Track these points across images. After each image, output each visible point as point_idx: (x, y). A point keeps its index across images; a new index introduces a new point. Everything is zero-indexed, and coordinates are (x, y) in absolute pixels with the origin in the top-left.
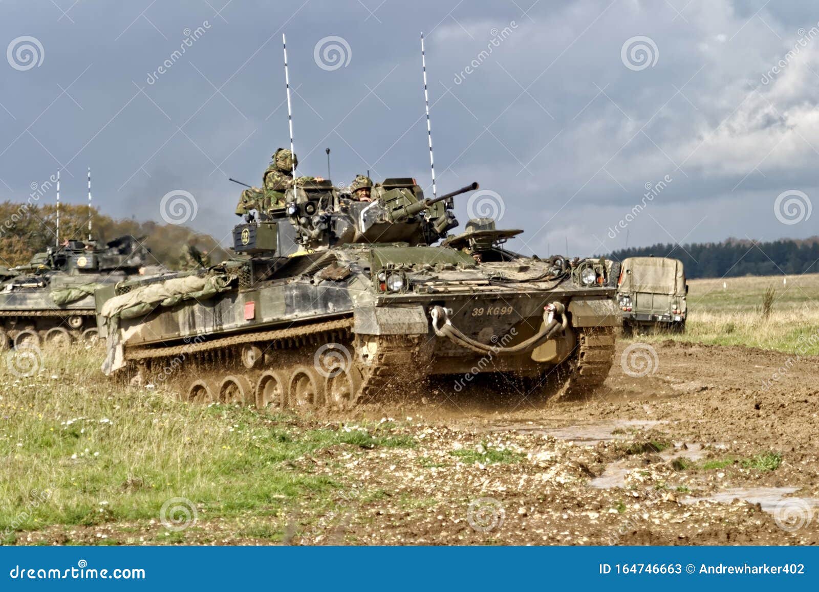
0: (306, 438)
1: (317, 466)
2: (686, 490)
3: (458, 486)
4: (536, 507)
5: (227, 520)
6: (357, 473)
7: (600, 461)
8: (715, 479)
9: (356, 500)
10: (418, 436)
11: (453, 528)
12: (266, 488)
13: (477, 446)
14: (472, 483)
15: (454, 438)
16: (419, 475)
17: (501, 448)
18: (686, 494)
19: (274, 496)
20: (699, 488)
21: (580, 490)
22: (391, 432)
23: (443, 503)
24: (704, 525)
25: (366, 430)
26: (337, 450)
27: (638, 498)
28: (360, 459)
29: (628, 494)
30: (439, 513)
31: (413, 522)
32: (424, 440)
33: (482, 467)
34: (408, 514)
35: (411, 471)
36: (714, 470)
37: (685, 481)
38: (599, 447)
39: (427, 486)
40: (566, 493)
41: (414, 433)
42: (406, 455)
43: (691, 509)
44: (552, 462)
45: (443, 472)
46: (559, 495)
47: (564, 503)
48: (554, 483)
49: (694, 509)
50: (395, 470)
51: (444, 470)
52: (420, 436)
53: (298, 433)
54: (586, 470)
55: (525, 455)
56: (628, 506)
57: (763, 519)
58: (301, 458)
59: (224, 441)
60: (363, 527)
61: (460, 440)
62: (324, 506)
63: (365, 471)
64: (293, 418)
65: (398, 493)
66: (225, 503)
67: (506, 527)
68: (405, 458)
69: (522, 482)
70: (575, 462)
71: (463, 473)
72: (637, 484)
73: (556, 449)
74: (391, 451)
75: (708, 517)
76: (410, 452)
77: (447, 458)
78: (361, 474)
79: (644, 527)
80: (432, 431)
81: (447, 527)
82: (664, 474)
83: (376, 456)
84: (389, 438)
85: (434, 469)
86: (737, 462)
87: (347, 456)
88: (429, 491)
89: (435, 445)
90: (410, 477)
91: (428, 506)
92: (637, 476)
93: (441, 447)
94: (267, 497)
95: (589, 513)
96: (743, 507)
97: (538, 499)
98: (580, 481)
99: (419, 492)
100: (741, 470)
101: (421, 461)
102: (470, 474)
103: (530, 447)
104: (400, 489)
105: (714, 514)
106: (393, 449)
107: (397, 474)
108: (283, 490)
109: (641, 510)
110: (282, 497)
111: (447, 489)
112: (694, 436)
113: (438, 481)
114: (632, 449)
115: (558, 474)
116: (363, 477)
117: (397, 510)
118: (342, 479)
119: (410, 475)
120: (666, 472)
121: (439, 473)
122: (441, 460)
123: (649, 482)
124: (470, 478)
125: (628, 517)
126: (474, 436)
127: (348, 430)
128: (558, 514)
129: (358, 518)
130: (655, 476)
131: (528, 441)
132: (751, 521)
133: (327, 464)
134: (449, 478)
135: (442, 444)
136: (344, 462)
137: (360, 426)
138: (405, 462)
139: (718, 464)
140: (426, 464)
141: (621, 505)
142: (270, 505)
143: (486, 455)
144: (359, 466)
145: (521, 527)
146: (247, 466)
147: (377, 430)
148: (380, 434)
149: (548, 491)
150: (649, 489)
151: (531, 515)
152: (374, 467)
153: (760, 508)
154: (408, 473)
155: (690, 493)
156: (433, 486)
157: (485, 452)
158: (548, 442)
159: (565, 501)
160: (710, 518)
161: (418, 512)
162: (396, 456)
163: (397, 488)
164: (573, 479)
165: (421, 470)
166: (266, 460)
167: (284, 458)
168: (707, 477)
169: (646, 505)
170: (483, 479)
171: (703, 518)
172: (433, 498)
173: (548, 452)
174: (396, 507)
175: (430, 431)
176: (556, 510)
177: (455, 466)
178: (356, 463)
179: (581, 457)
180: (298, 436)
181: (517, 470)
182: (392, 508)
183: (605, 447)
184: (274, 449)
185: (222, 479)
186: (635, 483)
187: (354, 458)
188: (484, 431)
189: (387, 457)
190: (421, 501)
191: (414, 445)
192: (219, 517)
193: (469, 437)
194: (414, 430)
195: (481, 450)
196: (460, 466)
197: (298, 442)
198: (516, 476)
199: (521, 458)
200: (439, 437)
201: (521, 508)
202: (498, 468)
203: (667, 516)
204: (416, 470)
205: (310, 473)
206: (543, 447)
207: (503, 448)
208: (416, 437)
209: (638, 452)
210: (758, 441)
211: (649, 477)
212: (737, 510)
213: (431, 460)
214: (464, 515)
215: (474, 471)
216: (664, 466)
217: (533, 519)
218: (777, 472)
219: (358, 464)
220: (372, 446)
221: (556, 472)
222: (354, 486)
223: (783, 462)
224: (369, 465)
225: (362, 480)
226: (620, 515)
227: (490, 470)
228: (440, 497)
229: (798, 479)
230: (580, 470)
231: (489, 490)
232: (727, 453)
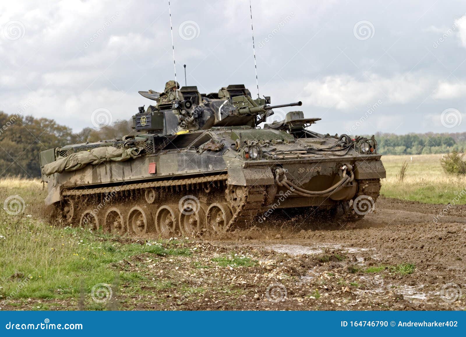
0: (124, 249)
1: (131, 266)
2: (357, 285)
3: (217, 280)
4: (265, 294)
5: (75, 299)
6: (155, 271)
7: (303, 267)
8: (374, 278)
9: (154, 288)
11: (214, 306)
12: (100, 280)
13: (228, 255)
14: (225, 278)
15: (214, 250)
16: (193, 273)
18: (357, 287)
20: (365, 284)
21: (292, 284)
22: (176, 246)
23: (208, 290)
24: (368, 307)
26: (143, 257)
27: (327, 289)
28: (157, 262)
29: (321, 287)
30: (206, 297)
31: (190, 302)
32: (196, 252)
33: (231, 268)
34: (187, 297)
35: (188, 270)
36: (373, 273)
37: (355, 279)
38: (302, 257)
39: (198, 279)
41: (190, 247)
42: (185, 261)
43: (360, 297)
44: (274, 267)
45: (208, 271)
48: (276, 279)
49: (362, 297)
50: (178, 269)
51: (208, 270)
52: (193, 249)
53: (119, 246)
54: (295, 271)
55: (258, 262)
56: (322, 294)
57: (405, 305)
58: (121, 262)
59: (74, 250)
60: (159, 305)
62: (135, 291)
63: (160, 270)
64: (116, 237)
65: (180, 284)
66: (75, 289)
67: (247, 306)
68: (185, 262)
69: (256, 277)
70: (288, 267)
71: (220, 272)
73: (276, 258)
76: (187, 259)
77: (210, 262)
78: (158, 272)
79: (331, 308)
80: (201, 246)
81: (211, 305)
82: (343, 275)
83: (167, 260)
84: (175, 250)
85: (202, 269)
86: (387, 268)
87: (149, 260)
88: (199, 282)
89: (202, 255)
91: (199, 292)
92: (326, 275)
93: (206, 256)
95: (297, 299)
96: (392, 297)
97: (266, 289)
98: (291, 278)
99: (193, 283)
100: (390, 274)
101: (194, 264)
102: (224, 272)
103: (260, 257)
105: (374, 301)
106: (177, 257)
107: (180, 272)
108: (110, 281)
109: (329, 297)
113: (205, 277)
114: (323, 259)
115: (278, 274)
117: (180, 295)
118: (146, 275)
119: (188, 273)
121: (205, 272)
122: (206, 263)
123: (333, 280)
124: (224, 275)
125: (321, 301)
126: (226, 249)
127: (150, 245)
129: (156, 299)
130: (337, 276)
131: (259, 253)
133: (137, 265)
134: (211, 275)
135: (207, 254)
136: (148, 264)
137: (157, 242)
138: (185, 265)
139: (376, 270)
140: (198, 266)
141: (317, 294)
145: (256, 306)
146: (88, 266)
147: (168, 244)
148: (169, 247)
150: (333, 284)
151: (261, 299)
152: (166, 268)
153: (403, 297)
154: (186, 272)
155: (359, 287)
156: (202, 280)
157: (233, 260)
158: (271, 254)
160: (372, 303)
161: (193, 296)
162: (180, 261)
163: (180, 281)
164: (286, 277)
165: (194, 270)
166: (100, 262)
167: (111, 261)
168: (369, 277)
169: (332, 294)
170: (232, 276)
171: (368, 303)
172: (202, 287)
173: (271, 260)
174: (179, 293)
175: (200, 246)
177: (215, 268)
178: (154, 265)
179: (292, 264)
180: (119, 248)
181: (253, 270)
182: (177, 293)
184: (105, 255)
185: (73, 274)
186: (325, 280)
187: (153, 262)
188: (232, 246)
189: (173, 261)
190: (194, 289)
191: (190, 254)
192: (71, 297)
193: (223, 250)
194: (190, 245)
195: (230, 258)
196: (218, 268)
197: (119, 252)
198: (253, 274)
199: (255, 264)
201: (256, 295)
202: (241, 269)
203: (345, 301)
204: (191, 270)
205: (127, 271)
206: (269, 257)
207: (244, 257)
208: (191, 249)
209: (326, 261)
211: (333, 277)
212: (388, 298)
213: (201, 264)
214: (221, 298)
215: (226, 271)
216: (342, 270)
217: (263, 301)
218: (412, 275)
219: (156, 266)
220: (165, 254)
221: (276, 272)
222: (154, 279)
223: (416, 269)
224: (163, 266)
225: (159, 275)
226: (316, 300)
227: (237, 271)
228: (206, 287)
229: (425, 280)
230: (291, 272)
231: (236, 283)
232: (381, 262)
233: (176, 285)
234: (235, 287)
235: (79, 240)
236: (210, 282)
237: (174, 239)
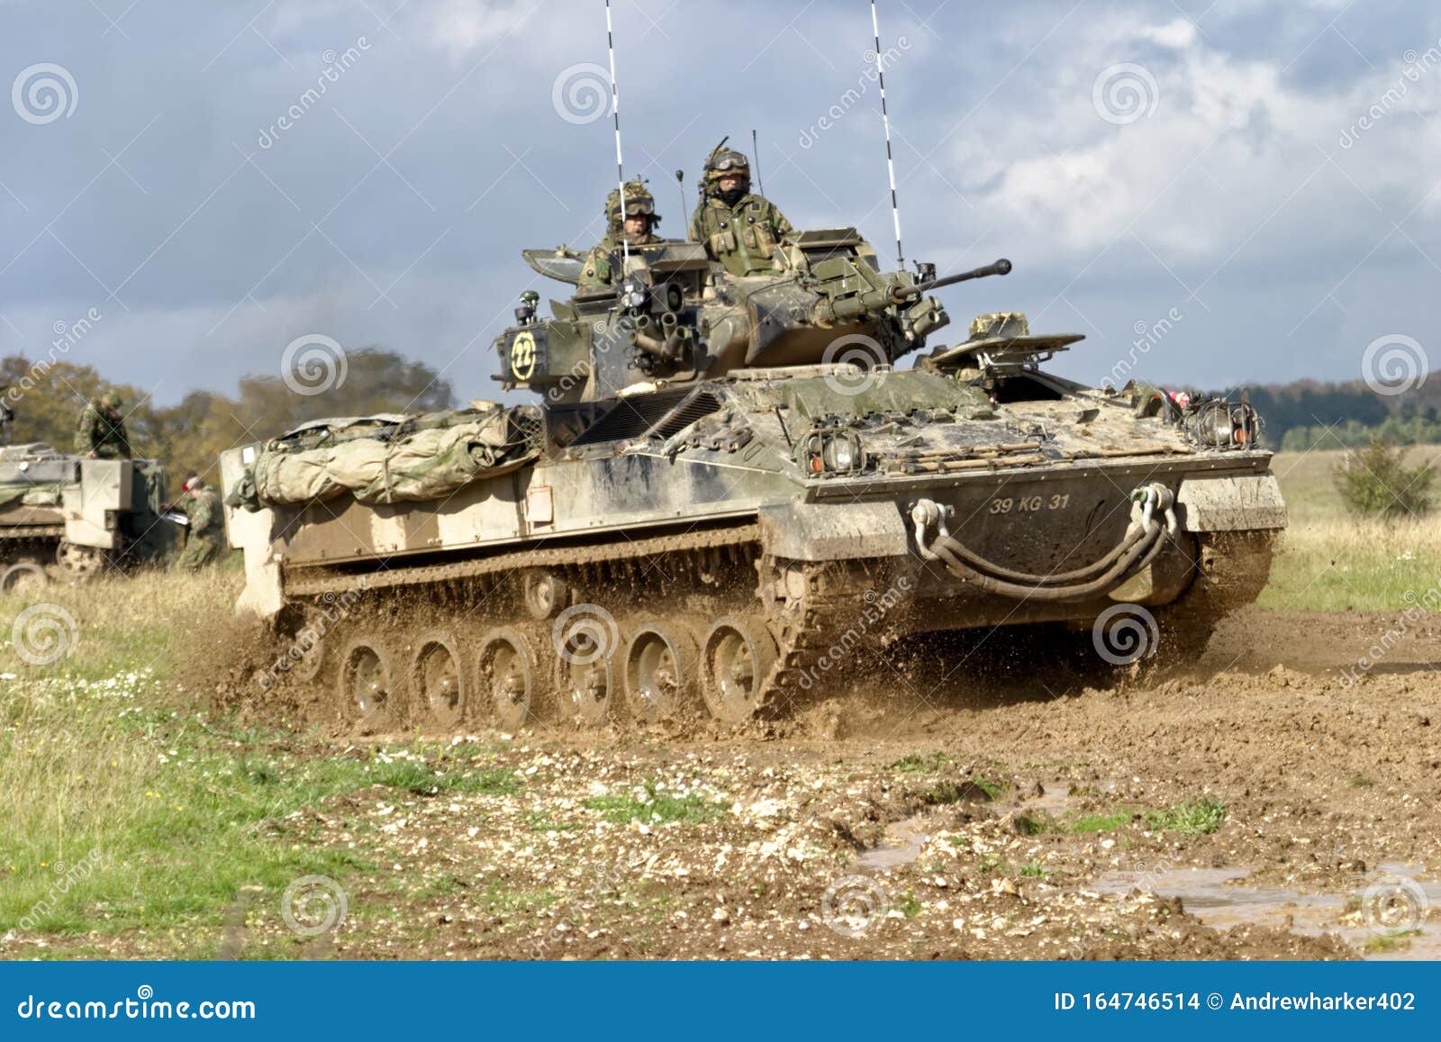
0: (306, 776)
1: (326, 828)
2: (1039, 872)
3: (597, 867)
4: (749, 906)
5: (151, 934)
6: (403, 842)
7: (873, 818)
8: (1095, 851)
9: (401, 895)
10: (524, 770)
11: (587, 948)
12: (227, 873)
13: (636, 789)
14: (625, 860)
15: (592, 774)
16: (523, 845)
17: (682, 794)
18: (1039, 880)
19: (243, 888)
20: (1065, 869)
21: (834, 874)
22: (471, 763)
23: (568, 900)
24: (1071, 939)
25: (423, 760)
26: (366, 799)
27: (945, 888)
28: (411, 815)
29: (926, 881)
31: (510, 937)
32: (535, 779)
33: (644, 830)
34: (500, 922)
35: (508, 838)
36: (1095, 834)
37: (1036, 855)
38: (872, 790)
39: (537, 867)
40: (807, 880)
41: (515, 764)
42: (499, 808)
43: (1048, 909)
44: (781, 820)
45: (569, 840)
46: (792, 884)
47: (801, 898)
48: (783, 860)
49: (1053, 909)
50: (478, 837)
51: (572, 836)
52: (525, 771)
53: (292, 766)
54: (846, 834)
55: (729, 806)
56: (926, 905)
57: (1185, 929)
58: (295, 814)
59: (148, 783)
60: (412, 947)
61: (603, 779)
63: (420, 838)
64: (282, 737)
65: (482, 880)
66: (148, 901)
67: (689, 945)
68: (498, 813)
69: (721, 859)
70: (826, 821)
71: (608, 843)
72: (944, 862)
73: (789, 794)
74: (470, 800)
75: (1079, 924)
76: (507, 802)
77: (577, 812)
78: (411, 845)
79: (954, 945)
80: (551, 761)
81: (575, 945)
82: (997, 843)
83: (441, 808)
84: (468, 774)
85: (552, 834)
86: (1139, 817)
87: (385, 810)
88: (541, 876)
89: (555, 788)
90: (505, 850)
91: (539, 904)
92: (944, 846)
93: (566, 792)
94: (230, 890)
96: (1147, 906)
97: (752, 892)
98: (834, 856)
99: (523, 878)
100: (1147, 834)
101: (529, 818)
102: (621, 843)
103: (739, 791)
104: (485, 873)
105: (1091, 919)
106: (475, 796)
107: (481, 844)
108: (259, 875)
109: (950, 912)
110: (258, 888)
111: (577, 872)
112: (1057, 768)
113: (560, 857)
114: (936, 794)
115: (791, 843)
116: (415, 851)
117: (477, 915)
118: (374, 854)
119: (507, 846)
120: (1000, 838)
121: (562, 841)
122: (566, 816)
123: (968, 858)
124: (622, 850)
125: (924, 925)
126: (632, 770)
127: (388, 760)
128: (790, 920)
129: (404, 929)
130: (979, 845)
131: (736, 778)
132: (1160, 933)
133: (345, 825)
134: (581, 851)
135: (568, 785)
136: (380, 821)
137: (411, 753)
138: (497, 821)
139: (1101, 822)
140: (538, 825)
141: (911, 902)
142: (234, 905)
143: (653, 807)
144: (409, 830)
145: (717, 946)
146: (191, 830)
147: (445, 759)
148: (449, 767)
149: (771, 875)
150: (964, 870)
151: (736, 922)
152: (438, 832)
153: (1181, 907)
154: (502, 843)
155: (1047, 878)
156: (550, 867)
157: (649, 804)
158: (774, 781)
159: (804, 894)
160: (1083, 927)
161: (520, 917)
162: (480, 810)
163: (480, 871)
164: (819, 852)
165: (527, 837)
166: (228, 819)
167: (263, 814)
168: (1080, 848)
169: (959, 902)
170: (645, 854)
171: (1069, 928)
172: (549, 890)
173: (774, 801)
174: (477, 909)
175: (546, 761)
176: (786, 912)
177: (594, 827)
178: (402, 823)
179: (837, 810)
180: (291, 772)
181: (714, 834)
182: (469, 909)
183: (884, 790)
184: (244, 797)
185: (144, 855)
186: (941, 859)
187: (398, 814)
188: (652, 761)
189: (463, 811)
190: (527, 897)
191: (515, 788)
192: (138, 928)
193: (621, 772)
194: (515, 760)
195: (642, 798)
196: (604, 828)
197: (291, 784)
198: (711, 847)
199: (721, 813)
200: (563, 773)
201: (717, 910)
202: (677, 832)
203: (999, 923)
204: (519, 837)
205: (314, 843)
206: (765, 791)
207: (687, 792)
208: (518, 773)
209: (947, 800)
210: (1180, 778)
211: (967, 849)
212: (1137, 911)
213: (548, 817)
214: (607, 922)
215: (630, 837)
216: (997, 826)
217: (741, 929)
218: (1215, 838)
219: (406, 825)
220: (435, 790)
221: (788, 839)
222: (398, 867)
223: (1227, 819)
224: (428, 826)
225: (413, 856)
226: (909, 921)
227: (661, 836)
228: (562, 889)
229: (1257, 851)
230: (835, 835)
231: (658, 875)
232: (1120, 800)
234: (651, 888)
235: (164, 749)
237: (466, 741)
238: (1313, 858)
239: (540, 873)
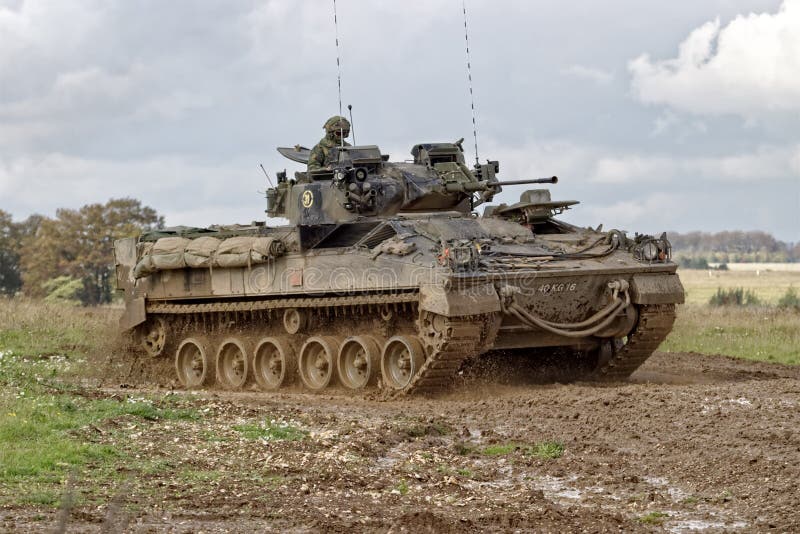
0: (91, 408)
1: (101, 435)
2: (468, 474)
3: (240, 461)
4: (319, 485)
6: (141, 444)
7: (382, 443)
8: (496, 465)
9: (139, 471)
11: (236, 503)
12: (49, 455)
13: (261, 423)
14: (254, 459)
15: (238, 414)
16: (202, 448)
17: (285, 426)
18: (468, 478)
19: (58, 465)
20: (482, 473)
21: (363, 471)
22: (176, 406)
23: (226, 477)
24: (486, 510)
25: (151, 403)
26: (122, 421)
27: (420, 479)
28: (144, 431)
29: (410, 476)
30: (222, 488)
31: (196, 495)
32: (208, 415)
33: (265, 443)
34: (191, 487)
35: (194, 444)
36: (495, 456)
37: (467, 465)
38: (382, 428)
39: (209, 459)
40: (349, 473)
41: (198, 407)
42: (190, 429)
43: (473, 493)
44: (335, 441)
45: (226, 447)
46: (342, 475)
47: (346, 481)
48: (336, 462)
49: (476, 494)
50: (178, 442)
51: (227, 445)
52: (204, 411)
53: (83, 402)
54: (368, 450)
55: (308, 433)
56: (411, 488)
57: (545, 508)
58: (85, 428)
59: (8, 408)
60: (145, 498)
61: (243, 417)
62: (107, 475)
63: (149, 442)
64: (78, 387)
65: (181, 465)
66: (8, 469)
67: (288, 504)
68: (189, 432)
69: (304, 458)
70: (358, 443)
71: (246, 448)
72: (419, 467)
74: (175, 424)
75: (490, 502)
76: (194, 426)
77: (230, 432)
78: (145, 446)
79: (426, 510)
80: (217, 406)
81: (229, 501)
82: (446, 458)
83: (160, 428)
84: (174, 411)
85: (217, 443)
86: (519, 448)
87: (131, 427)
88: (212, 464)
89: (219, 420)
90: (193, 451)
91: (211, 479)
92: (419, 457)
93: (225, 423)
94: (51, 464)
95: (371, 494)
96: (525, 494)
97: (321, 477)
98: (362, 461)
99: (202, 465)
100: (523, 458)
101: (205, 435)
102: (253, 449)
103: (313, 426)
104: (183, 462)
105: (496, 500)
106: (177, 422)
107: (180, 447)
108: (66, 458)
109: (423, 492)
110: (65, 465)
113: (221, 455)
114: (414, 432)
115: (340, 453)
116: (147, 449)
117: (179, 483)
118: (126, 450)
119: (194, 448)
120: (448, 456)
121: (223, 447)
122: (225, 434)
123: (431, 465)
124: (253, 453)
125: (410, 499)
126: (258, 413)
127: (134, 403)
128: (341, 493)
129: (141, 489)
130: (437, 458)
131: (311, 419)
132: (532, 509)
133: (111, 434)
134: (232, 452)
135: (226, 419)
136: (129, 433)
137: (145, 399)
138: (189, 436)
139: (501, 451)
140: (210, 438)
141: (403, 486)
142: (53, 473)
143: (269, 431)
144: (143, 438)
145: (303, 504)
146: (31, 434)
147: (163, 402)
148: (165, 407)
149: (330, 469)
150: (430, 471)
151: (313, 493)
152: (158, 440)
153: (543, 496)
154: (191, 447)
155: (472, 477)
156: (216, 459)
157: (268, 429)
158: (330, 422)
159: (348, 480)
160: (493, 504)
161: (201, 485)
162: (181, 429)
163: (180, 461)
164: (354, 458)
165: (204, 444)
166: (51, 429)
167: (69, 427)
168: (488, 463)
169: (428, 488)
170: (266, 455)
171: (485, 504)
172: (216, 472)
173: (331, 431)
174: (178, 480)
175: (214, 406)
176: (338, 489)
177: (239, 441)
178: (140, 434)
179: (364, 438)
180: (84, 405)
181: (300, 447)
182: (175, 480)
183: (388, 429)
184: (58, 417)
185: (7, 445)
186: (417, 465)
187: (138, 430)
188: (268, 407)
189: (171, 429)
190: (205, 474)
191: (198, 419)
192: (2, 482)
193: (253, 413)
194: (199, 404)
195: (263, 427)
196: (244, 441)
197: (83, 412)
198: (300, 453)
199: (304, 436)
201: (303, 486)
202: (281, 445)
203: (449, 499)
204: (200, 444)
205: (94, 443)
206: (326, 426)
207: (287, 425)
208: (200, 411)
209: (420, 435)
211: (431, 460)
212: (520, 496)
213: (215, 435)
214: (247, 490)
215: (257, 447)
216: (446, 450)
217: (315, 496)
218: (559, 460)
219: (142, 435)
220: (157, 418)
221: (338, 451)
222: (138, 457)
223: (565, 452)
224: (153, 437)
225: (146, 451)
226: (402, 496)
227: (273, 447)
228: (222, 471)
229: (580, 469)
230: (363, 450)
231: (272, 467)
232: (509, 439)
233: (173, 467)
234: (269, 473)
235: (18, 392)
236: (230, 463)
237: (173, 393)
238: (610, 473)
239: (212, 461)
